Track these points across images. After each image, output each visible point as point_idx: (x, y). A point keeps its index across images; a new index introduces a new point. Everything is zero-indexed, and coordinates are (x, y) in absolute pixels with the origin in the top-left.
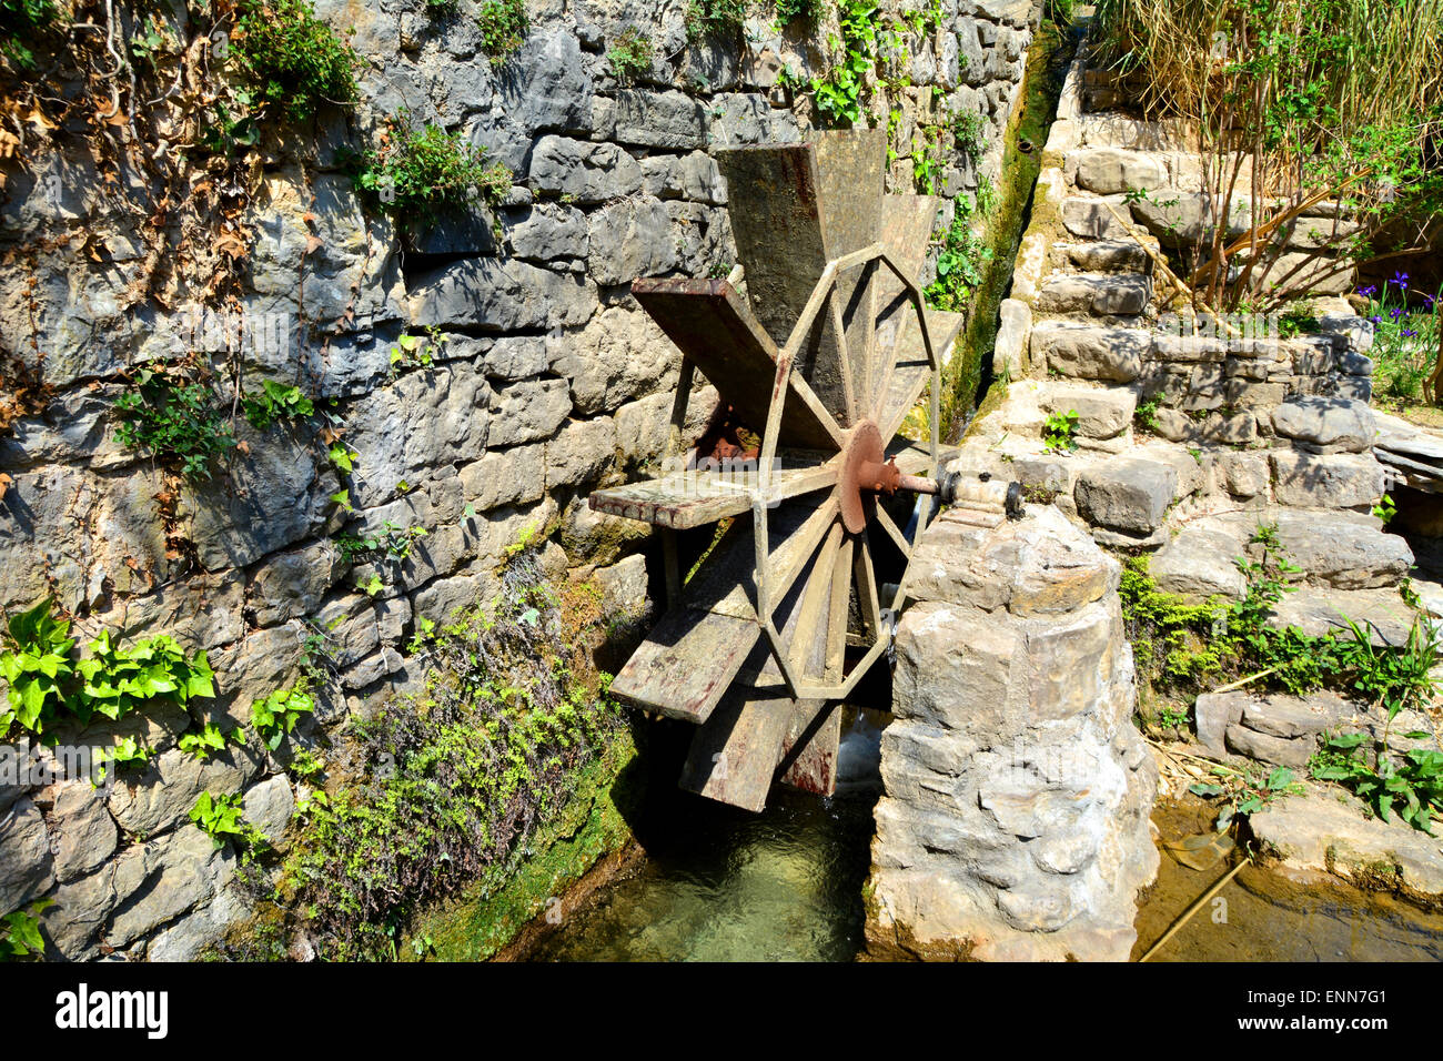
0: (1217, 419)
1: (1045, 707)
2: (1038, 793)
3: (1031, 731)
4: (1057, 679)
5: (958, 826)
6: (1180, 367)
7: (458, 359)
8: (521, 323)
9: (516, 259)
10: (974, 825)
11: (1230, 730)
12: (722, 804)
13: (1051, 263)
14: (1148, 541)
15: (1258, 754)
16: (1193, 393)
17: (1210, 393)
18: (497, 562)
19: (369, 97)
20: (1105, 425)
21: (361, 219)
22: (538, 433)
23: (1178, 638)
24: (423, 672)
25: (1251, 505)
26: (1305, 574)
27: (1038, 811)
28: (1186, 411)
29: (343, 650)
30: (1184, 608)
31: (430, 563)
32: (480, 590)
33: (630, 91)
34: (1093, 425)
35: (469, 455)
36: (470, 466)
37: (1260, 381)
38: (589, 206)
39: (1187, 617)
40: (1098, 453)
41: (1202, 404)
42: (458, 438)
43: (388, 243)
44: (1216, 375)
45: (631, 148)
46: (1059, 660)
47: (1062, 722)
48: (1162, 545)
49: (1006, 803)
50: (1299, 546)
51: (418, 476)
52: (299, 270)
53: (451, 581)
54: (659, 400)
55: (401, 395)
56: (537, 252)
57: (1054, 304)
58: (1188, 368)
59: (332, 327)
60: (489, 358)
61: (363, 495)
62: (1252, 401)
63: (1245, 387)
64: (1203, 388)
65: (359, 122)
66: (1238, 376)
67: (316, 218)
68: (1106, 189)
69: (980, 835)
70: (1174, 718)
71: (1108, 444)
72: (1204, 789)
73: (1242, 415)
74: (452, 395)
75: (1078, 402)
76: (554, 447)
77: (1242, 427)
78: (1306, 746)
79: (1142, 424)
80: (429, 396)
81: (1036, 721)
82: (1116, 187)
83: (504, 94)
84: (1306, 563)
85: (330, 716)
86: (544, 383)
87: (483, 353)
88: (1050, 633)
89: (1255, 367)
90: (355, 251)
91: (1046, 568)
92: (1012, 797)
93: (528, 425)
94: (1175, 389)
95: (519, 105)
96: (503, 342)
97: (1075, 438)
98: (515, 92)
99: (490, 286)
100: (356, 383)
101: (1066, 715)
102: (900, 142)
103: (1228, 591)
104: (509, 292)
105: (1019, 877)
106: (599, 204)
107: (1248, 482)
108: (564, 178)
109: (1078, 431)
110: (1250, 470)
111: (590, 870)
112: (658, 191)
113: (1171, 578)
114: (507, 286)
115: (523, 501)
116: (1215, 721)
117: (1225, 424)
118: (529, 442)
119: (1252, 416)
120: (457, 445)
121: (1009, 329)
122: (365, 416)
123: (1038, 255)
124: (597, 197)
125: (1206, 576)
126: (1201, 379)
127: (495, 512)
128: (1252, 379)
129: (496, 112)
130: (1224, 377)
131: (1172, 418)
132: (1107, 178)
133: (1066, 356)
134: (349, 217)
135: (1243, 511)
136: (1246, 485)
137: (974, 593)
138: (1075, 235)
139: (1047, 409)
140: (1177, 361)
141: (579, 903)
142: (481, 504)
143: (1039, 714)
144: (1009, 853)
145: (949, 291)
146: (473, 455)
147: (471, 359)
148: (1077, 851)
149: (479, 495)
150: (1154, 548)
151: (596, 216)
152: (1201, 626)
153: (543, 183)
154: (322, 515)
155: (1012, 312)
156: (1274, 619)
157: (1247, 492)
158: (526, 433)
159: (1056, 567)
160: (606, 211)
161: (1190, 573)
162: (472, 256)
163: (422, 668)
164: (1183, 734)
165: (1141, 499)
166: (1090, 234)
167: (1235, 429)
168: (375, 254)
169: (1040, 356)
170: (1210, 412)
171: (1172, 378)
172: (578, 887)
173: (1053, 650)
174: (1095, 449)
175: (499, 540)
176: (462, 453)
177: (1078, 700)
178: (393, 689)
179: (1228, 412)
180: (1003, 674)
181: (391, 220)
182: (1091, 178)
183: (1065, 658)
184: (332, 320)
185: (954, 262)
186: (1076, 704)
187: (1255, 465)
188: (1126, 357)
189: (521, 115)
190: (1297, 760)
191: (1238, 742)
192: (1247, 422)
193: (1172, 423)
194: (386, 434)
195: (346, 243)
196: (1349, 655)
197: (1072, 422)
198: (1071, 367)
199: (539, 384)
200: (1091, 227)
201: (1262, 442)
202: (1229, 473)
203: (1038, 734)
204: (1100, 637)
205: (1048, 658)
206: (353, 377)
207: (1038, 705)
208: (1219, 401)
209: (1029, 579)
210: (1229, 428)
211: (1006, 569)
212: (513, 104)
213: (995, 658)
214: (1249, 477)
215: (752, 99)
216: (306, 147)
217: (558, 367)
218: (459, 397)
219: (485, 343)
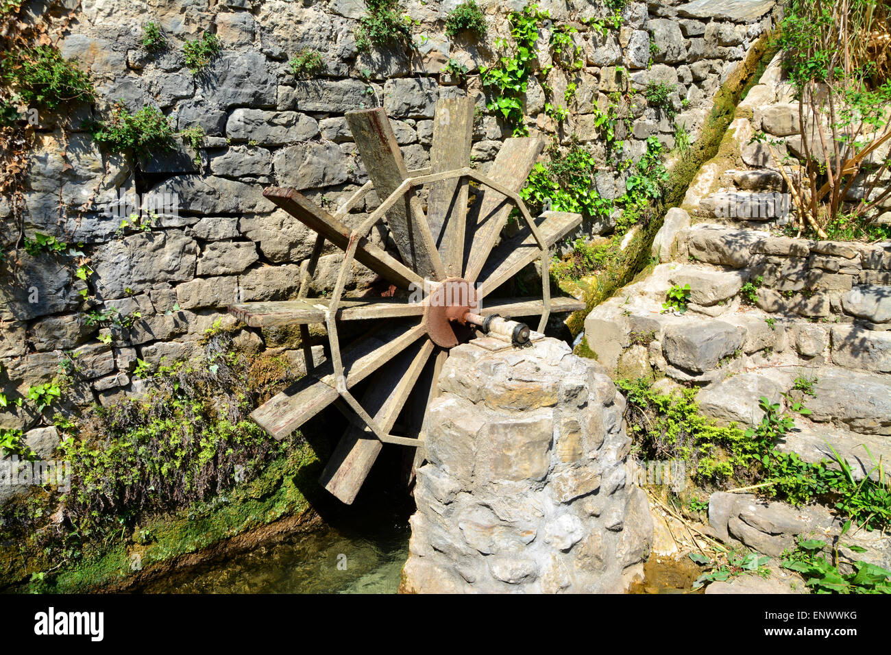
0: (798, 298)
1: (500, 470)
2: (495, 526)
3: (492, 484)
4: (509, 453)
5: (445, 536)
6: (776, 259)
7: (170, 228)
8: (218, 210)
9: (215, 176)
10: (455, 538)
11: (731, 520)
12: (332, 495)
13: (718, 183)
14: (698, 378)
15: (747, 541)
16: (784, 278)
17: (794, 279)
18: (201, 337)
19: (103, 95)
20: (706, 296)
21: (99, 156)
22: (231, 270)
23: (707, 449)
24: (147, 389)
25: (813, 363)
26: (830, 417)
27: (495, 537)
28: (779, 291)
29: (90, 369)
30: (713, 428)
31: (151, 332)
32: (190, 350)
33: (309, 81)
34: (699, 296)
35: (180, 278)
36: (181, 284)
37: (835, 272)
38: (272, 147)
39: (714, 434)
40: (702, 316)
41: (789, 286)
42: (170, 269)
43: (120, 167)
44: (800, 267)
45: (309, 113)
46: (511, 441)
47: (513, 482)
48: (710, 382)
49: (473, 528)
50: (827, 396)
51: (141, 286)
52: (60, 180)
53: (168, 344)
54: (335, 257)
55: (126, 244)
56: (230, 172)
57: (707, 212)
58: (782, 260)
59: (80, 208)
60: (195, 228)
61: (103, 293)
62: (827, 286)
63: (820, 276)
64: (789, 275)
65: (98, 107)
66: (817, 268)
67: (69, 155)
68: (782, 133)
69: (457, 545)
70: (698, 505)
71: (709, 310)
72: (699, 557)
73: (817, 296)
74: (167, 246)
75: (692, 279)
76: (245, 279)
77: (815, 306)
78: (781, 542)
79: (747, 298)
80: (148, 246)
81: (494, 478)
82: (788, 131)
83: (204, 88)
84: (830, 409)
85: (82, 401)
86: (235, 243)
87: (191, 226)
88: (505, 422)
89: (828, 262)
90: (96, 171)
91: (510, 379)
92: (478, 525)
93: (223, 265)
94: (770, 274)
95: (214, 94)
96: (204, 220)
97: (689, 304)
98: (210, 86)
99: (193, 190)
100: (97, 236)
101: (516, 478)
102: (580, 104)
103: (746, 420)
104: (208, 193)
105: (478, 578)
106: (281, 146)
107: (810, 346)
108: (251, 132)
109: (690, 299)
110: (813, 335)
111: (275, 521)
112: (333, 138)
113: (708, 406)
114: (206, 190)
115: (219, 306)
116: (721, 512)
117: (803, 302)
118: (225, 275)
119: (826, 297)
120: (172, 272)
121: (667, 228)
122: (103, 254)
123: (709, 178)
124: (277, 142)
125: (731, 408)
126: (789, 269)
127: (199, 310)
128: (827, 271)
129: (198, 98)
130: (807, 268)
131: (767, 295)
132: (781, 125)
133: (699, 248)
134: (90, 153)
135: (804, 366)
136: (808, 349)
137: (467, 390)
138: (747, 165)
139: (673, 283)
140: (775, 255)
141: (265, 538)
142: (188, 305)
143: (497, 474)
144: (474, 561)
145: (634, 201)
146: (184, 279)
147: (182, 228)
148: (517, 569)
149: (187, 300)
150: (704, 384)
151: (278, 152)
152: (724, 442)
153: (234, 135)
154: (75, 300)
155: (672, 216)
156: (781, 446)
157: (809, 353)
158: (221, 270)
159: (517, 380)
160: (284, 150)
161: (720, 403)
162: (182, 174)
163: (146, 386)
164: (702, 517)
165: (692, 347)
166: (755, 164)
167: (810, 306)
168: (110, 172)
169: (683, 246)
170: (795, 292)
171: (769, 266)
172: (267, 529)
173: (506, 434)
174: (701, 313)
175: (204, 325)
176: (176, 277)
177: (526, 470)
178: (125, 394)
179: (807, 293)
180: (471, 444)
181: (123, 155)
182: (771, 125)
183: (515, 441)
184: (80, 205)
185: (638, 182)
186: (524, 472)
187: (816, 333)
188: (735, 250)
189: (215, 99)
190: (774, 551)
191: (734, 530)
192: (821, 302)
193: (765, 298)
194: (117, 263)
195: (90, 167)
196: (835, 481)
197: (687, 292)
198: (702, 256)
199: (231, 244)
200: (756, 159)
201: (833, 317)
202: (797, 338)
203: (496, 487)
204: (543, 430)
205: (502, 438)
206: (94, 233)
207: (496, 468)
208: (801, 285)
209: (495, 385)
210: (806, 305)
211: (484, 377)
212: (210, 93)
213: (466, 432)
214: (811, 342)
215: (419, 82)
216: (63, 120)
217: (249, 235)
218: (172, 248)
219: (193, 220)
